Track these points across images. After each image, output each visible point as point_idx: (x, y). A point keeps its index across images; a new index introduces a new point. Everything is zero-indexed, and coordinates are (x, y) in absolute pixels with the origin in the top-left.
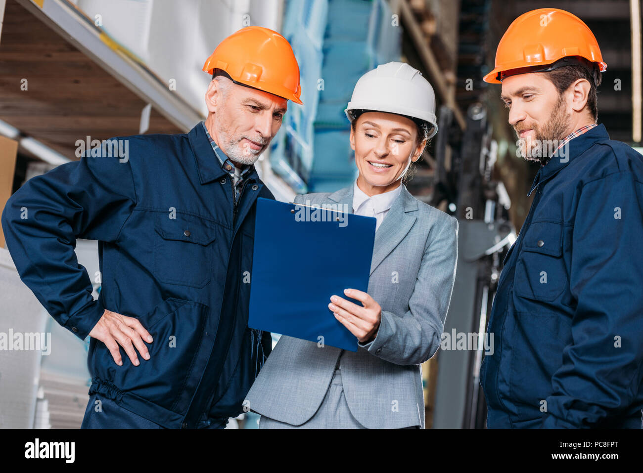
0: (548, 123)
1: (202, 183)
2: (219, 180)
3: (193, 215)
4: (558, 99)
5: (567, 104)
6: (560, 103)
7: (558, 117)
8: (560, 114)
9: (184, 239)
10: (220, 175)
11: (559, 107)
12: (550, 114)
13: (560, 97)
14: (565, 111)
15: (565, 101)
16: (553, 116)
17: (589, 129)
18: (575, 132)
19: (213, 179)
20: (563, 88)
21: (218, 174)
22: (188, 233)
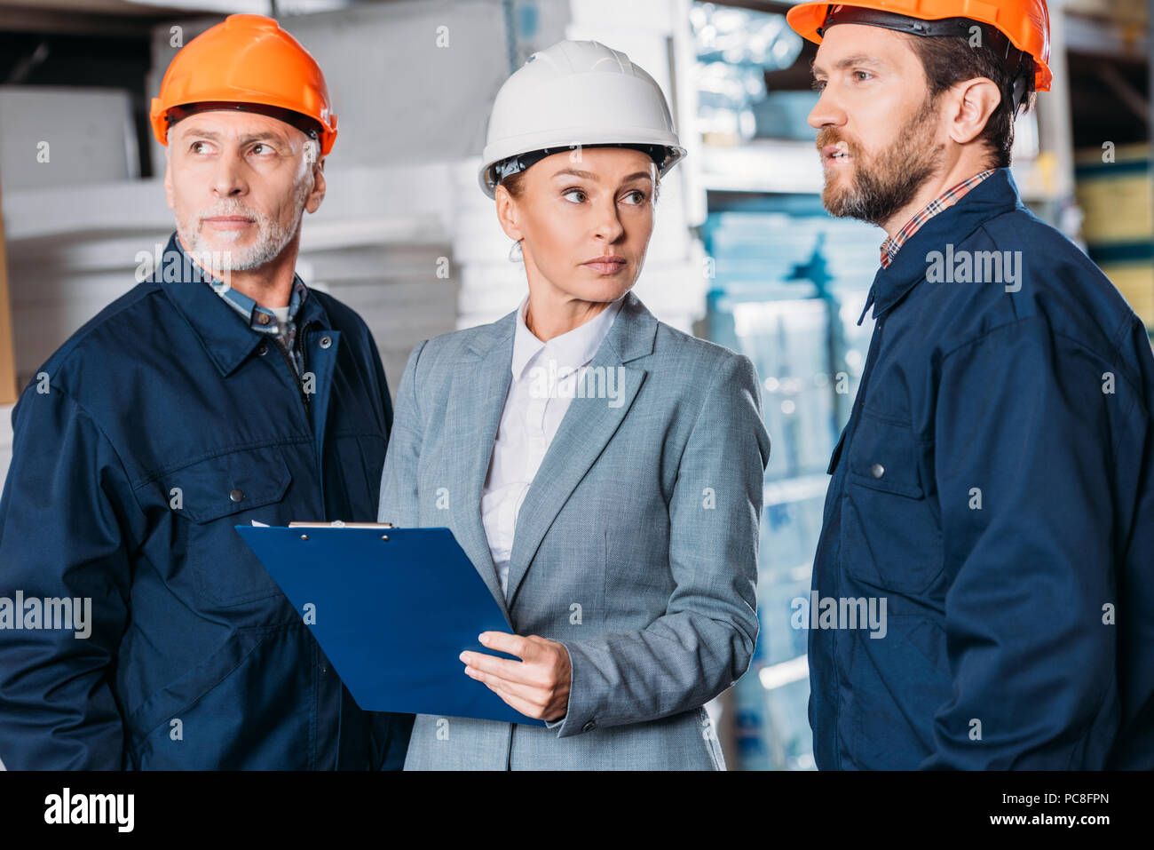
0: (891, 151)
1: (224, 375)
2: (255, 354)
3: (234, 452)
4: (925, 104)
5: (940, 119)
6: (928, 111)
7: (914, 142)
8: (921, 136)
9: (235, 509)
10: (253, 345)
11: (922, 120)
12: (898, 132)
13: (929, 100)
14: (933, 135)
15: (939, 113)
16: (905, 137)
17: (973, 185)
18: (941, 198)
19: (242, 358)
20: (941, 81)
21: (249, 343)
22: (238, 494)
